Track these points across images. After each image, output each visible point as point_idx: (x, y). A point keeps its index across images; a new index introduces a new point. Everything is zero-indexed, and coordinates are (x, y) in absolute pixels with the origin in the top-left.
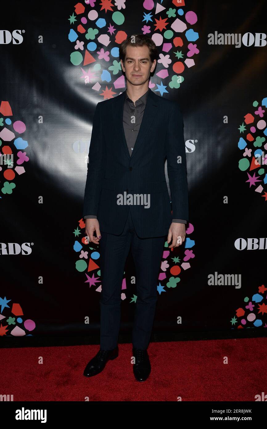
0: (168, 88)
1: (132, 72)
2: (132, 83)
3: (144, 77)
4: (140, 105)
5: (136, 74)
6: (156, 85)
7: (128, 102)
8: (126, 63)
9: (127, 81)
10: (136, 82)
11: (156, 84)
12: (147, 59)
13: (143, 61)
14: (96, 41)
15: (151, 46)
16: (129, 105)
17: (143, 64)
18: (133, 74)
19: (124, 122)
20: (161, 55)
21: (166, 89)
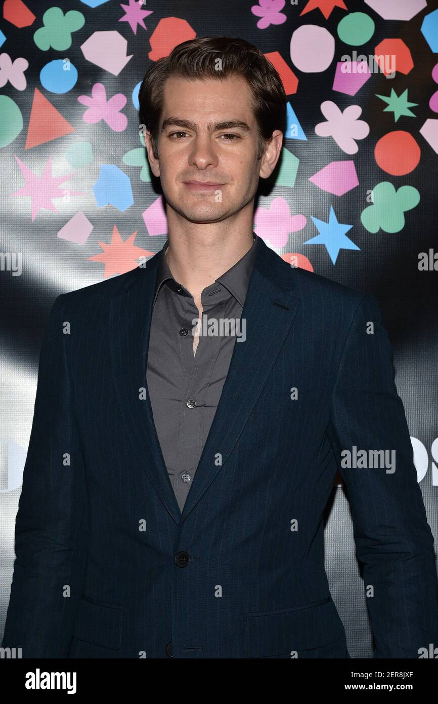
0: (356, 233)
1: (185, 173)
2: (189, 216)
3: (236, 191)
4: (221, 304)
5: (198, 177)
6: (310, 222)
7: (173, 293)
8: (163, 139)
9: (168, 206)
10: (202, 211)
11: (307, 217)
12: (243, 125)
13: (229, 131)
14: (74, 55)
15: (260, 77)
16: (174, 308)
17: (228, 142)
18: (190, 178)
19: (153, 370)
20: (328, 108)
21: (349, 235)
